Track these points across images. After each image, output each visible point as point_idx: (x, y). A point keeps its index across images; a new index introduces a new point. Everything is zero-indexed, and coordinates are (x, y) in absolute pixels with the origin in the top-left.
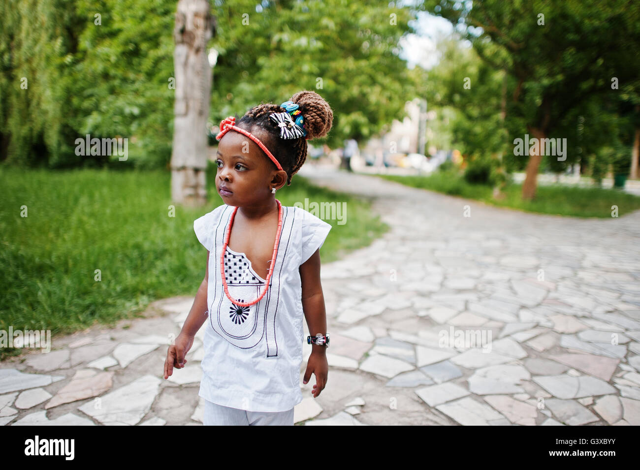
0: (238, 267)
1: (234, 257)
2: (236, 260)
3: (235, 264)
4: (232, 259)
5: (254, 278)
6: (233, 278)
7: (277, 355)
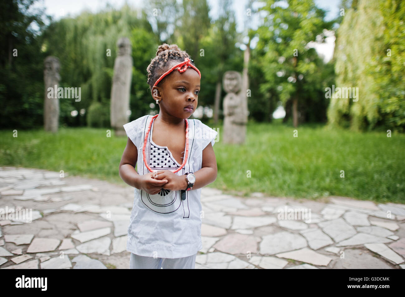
0: (161, 156)
1: (159, 149)
2: (160, 151)
3: (159, 154)
4: (157, 151)
5: (174, 164)
6: (156, 164)
7: (188, 217)
